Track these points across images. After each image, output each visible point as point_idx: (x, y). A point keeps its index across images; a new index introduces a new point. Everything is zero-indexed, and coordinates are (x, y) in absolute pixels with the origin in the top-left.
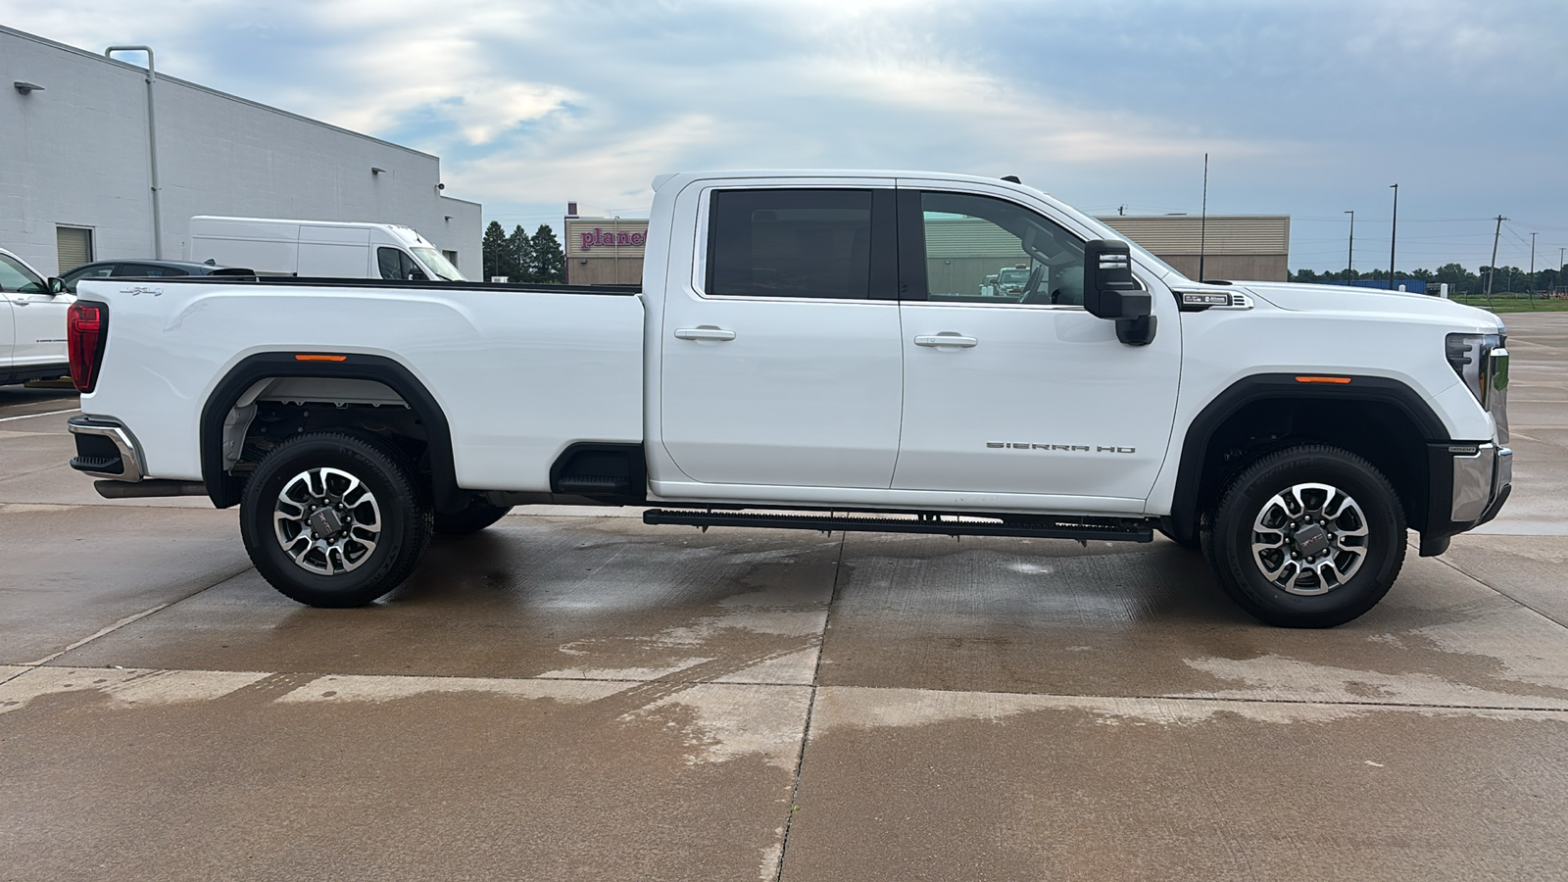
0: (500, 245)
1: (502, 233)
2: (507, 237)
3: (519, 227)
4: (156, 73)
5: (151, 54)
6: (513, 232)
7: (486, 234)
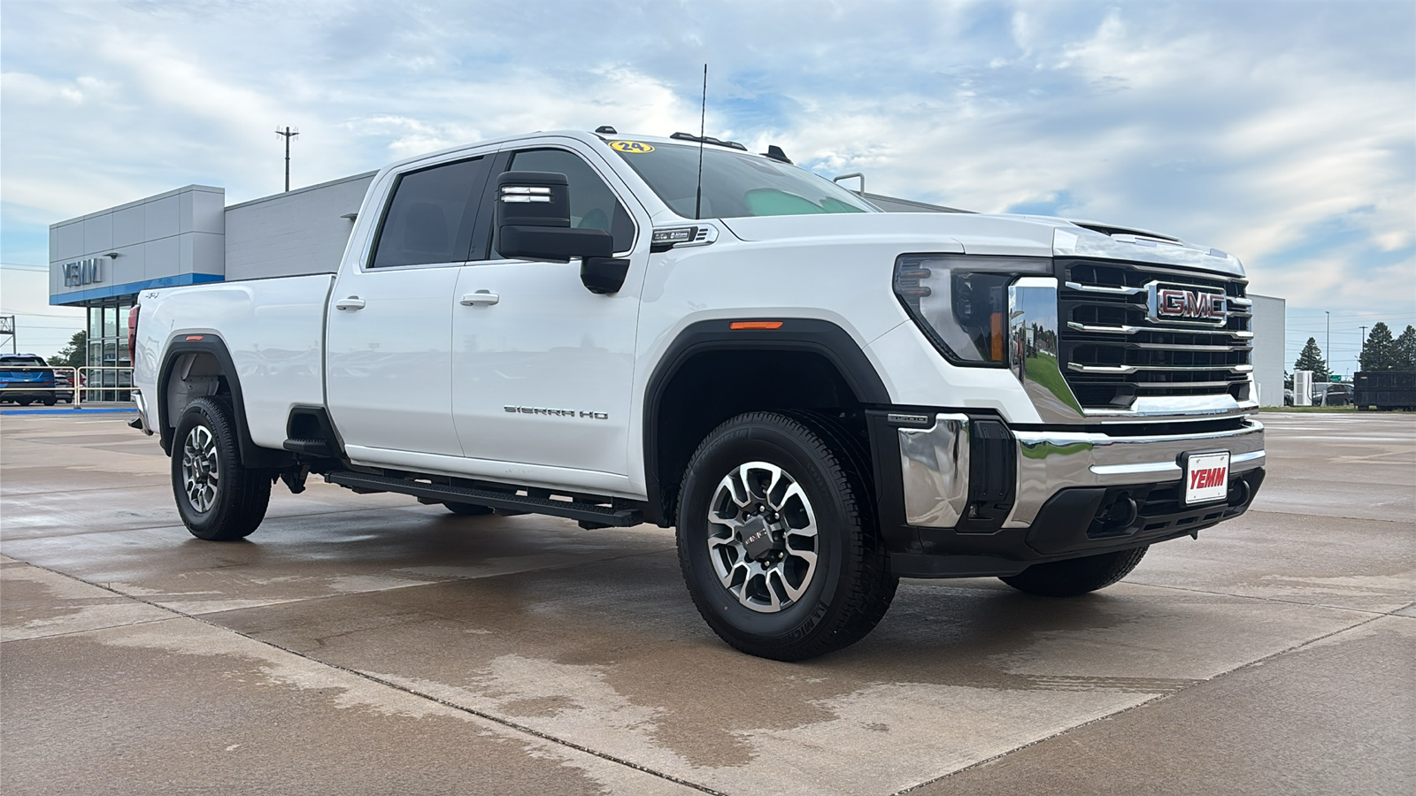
0: (1385, 347)
1: (1388, 335)
2: (1395, 337)
3: (1409, 327)
4: (866, 194)
5: (862, 179)
6: (1402, 333)
7: (1371, 335)
